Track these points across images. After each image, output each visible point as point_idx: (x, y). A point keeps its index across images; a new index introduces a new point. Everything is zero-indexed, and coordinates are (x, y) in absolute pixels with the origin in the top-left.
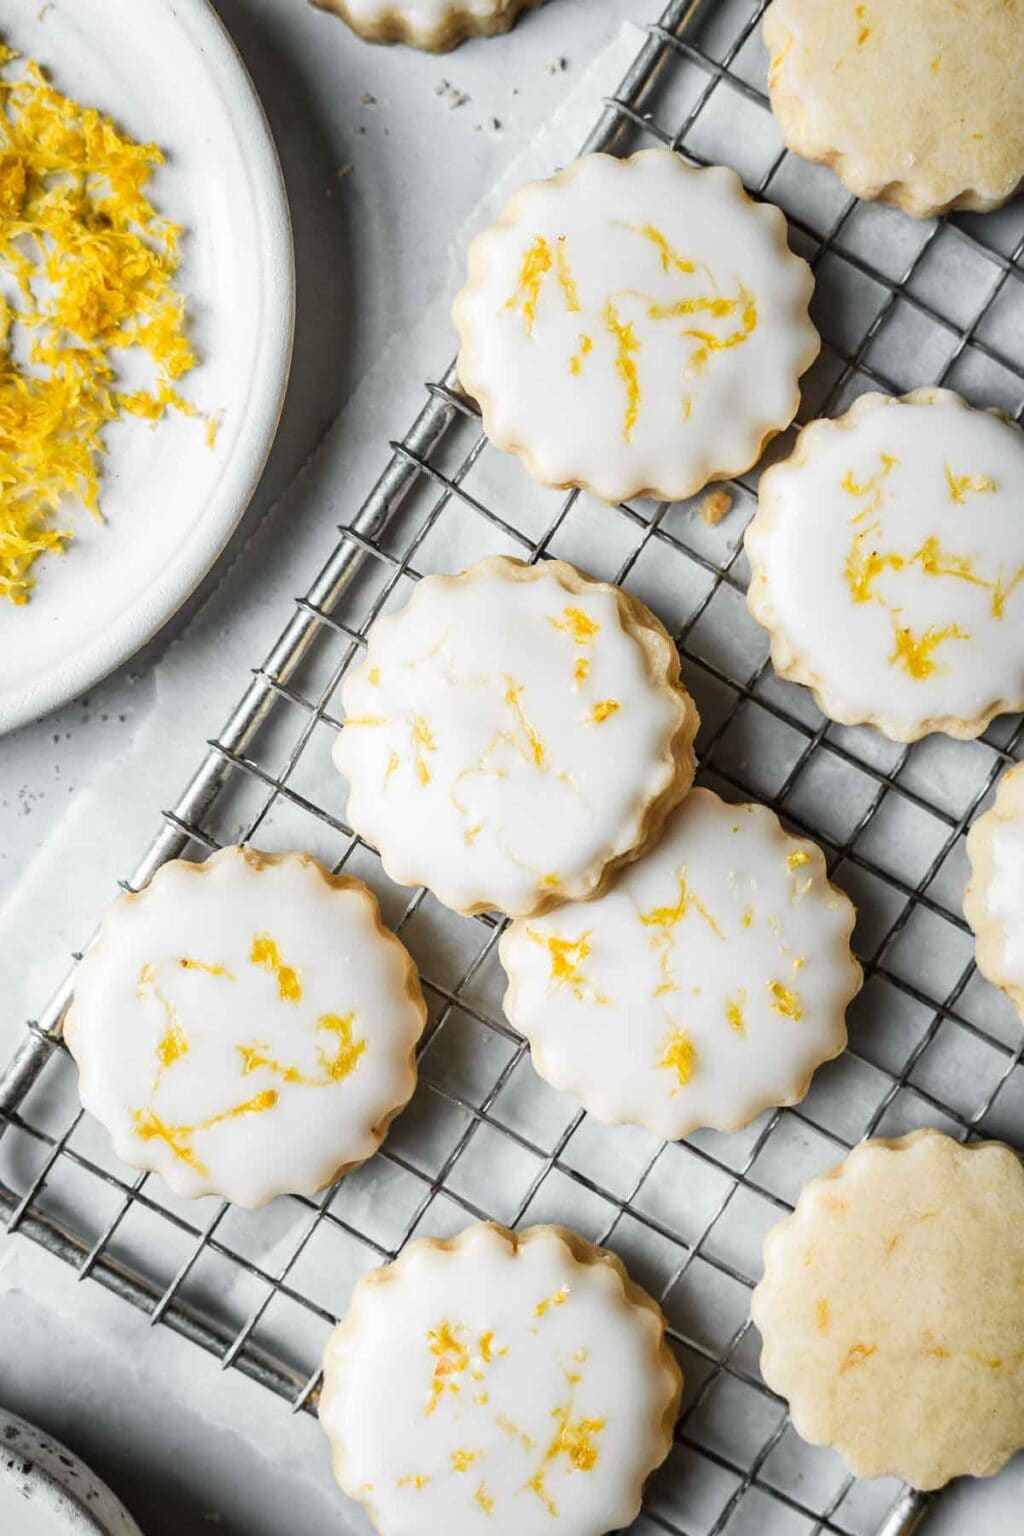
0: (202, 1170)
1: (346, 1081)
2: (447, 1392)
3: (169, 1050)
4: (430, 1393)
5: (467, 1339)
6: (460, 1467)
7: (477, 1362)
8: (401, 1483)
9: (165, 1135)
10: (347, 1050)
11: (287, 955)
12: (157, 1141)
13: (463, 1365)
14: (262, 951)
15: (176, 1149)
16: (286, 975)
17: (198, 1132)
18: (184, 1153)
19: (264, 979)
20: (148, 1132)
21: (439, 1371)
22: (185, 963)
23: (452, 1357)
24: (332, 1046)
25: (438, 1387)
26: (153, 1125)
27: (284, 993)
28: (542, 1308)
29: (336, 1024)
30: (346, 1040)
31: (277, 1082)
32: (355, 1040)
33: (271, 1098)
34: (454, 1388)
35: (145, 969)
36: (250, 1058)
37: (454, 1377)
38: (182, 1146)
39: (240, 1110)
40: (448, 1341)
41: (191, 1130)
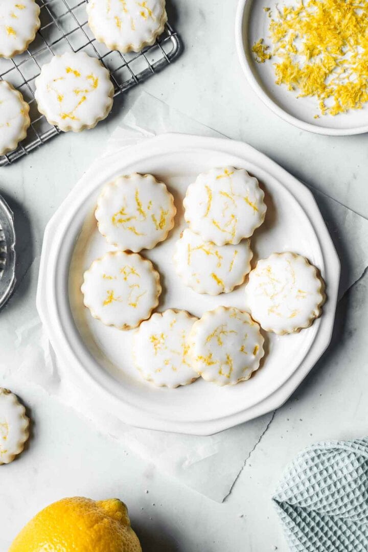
0: (78, 119)
1: (98, 87)
2: (158, 349)
3: (60, 99)
4: (154, 350)
5: (158, 337)
6: (167, 364)
7: (162, 341)
8: (156, 371)
9: (68, 116)
10: (95, 81)
11: (73, 68)
12: (67, 118)
13: (159, 342)
14: (68, 71)
15: (71, 118)
16: (75, 72)
17: (74, 112)
18: (73, 118)
19: (71, 75)
20: (64, 117)
21: (155, 345)
22: (54, 80)
23: (157, 341)
24: (91, 81)
25: (156, 349)
26: (64, 115)
27: (77, 76)
28: (171, 325)
29: (90, 77)
30: (93, 79)
31: (84, 94)
32: (95, 79)
33: (84, 98)
34: (159, 348)
35: (47, 86)
36: (77, 92)
37: (158, 345)
38: (72, 116)
39: (80, 103)
40: (154, 339)
41: (72, 112)
